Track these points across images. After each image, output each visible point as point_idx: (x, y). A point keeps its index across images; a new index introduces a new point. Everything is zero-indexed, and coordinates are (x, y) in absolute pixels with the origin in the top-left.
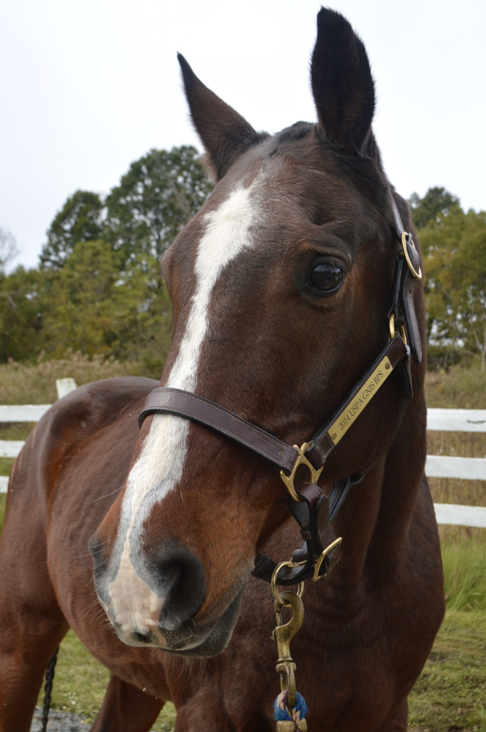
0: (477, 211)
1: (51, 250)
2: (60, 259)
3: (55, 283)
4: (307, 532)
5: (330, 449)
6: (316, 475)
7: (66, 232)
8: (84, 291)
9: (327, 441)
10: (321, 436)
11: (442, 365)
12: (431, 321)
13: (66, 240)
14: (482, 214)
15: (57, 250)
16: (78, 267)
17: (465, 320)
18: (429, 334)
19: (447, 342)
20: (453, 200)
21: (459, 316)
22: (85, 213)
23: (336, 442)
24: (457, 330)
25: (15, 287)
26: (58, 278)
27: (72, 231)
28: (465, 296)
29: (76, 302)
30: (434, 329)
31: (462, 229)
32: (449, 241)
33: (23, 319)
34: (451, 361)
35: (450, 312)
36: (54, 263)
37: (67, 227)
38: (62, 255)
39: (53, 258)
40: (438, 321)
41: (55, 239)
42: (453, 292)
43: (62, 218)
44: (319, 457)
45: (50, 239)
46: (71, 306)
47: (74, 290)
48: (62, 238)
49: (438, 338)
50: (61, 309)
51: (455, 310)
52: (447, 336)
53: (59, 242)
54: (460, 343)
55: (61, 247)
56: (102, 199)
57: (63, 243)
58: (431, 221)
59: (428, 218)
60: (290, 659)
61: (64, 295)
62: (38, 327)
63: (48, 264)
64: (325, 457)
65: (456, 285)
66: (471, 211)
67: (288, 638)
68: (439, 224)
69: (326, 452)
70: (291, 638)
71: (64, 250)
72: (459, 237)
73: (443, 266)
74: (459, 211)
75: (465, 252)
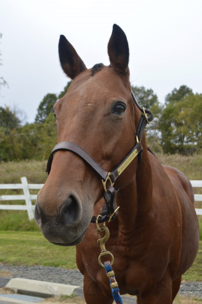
0: (199, 93)
1: (39, 116)
2: (43, 119)
3: (42, 129)
4: (109, 204)
5: (117, 177)
6: (112, 184)
7: (44, 109)
8: (54, 131)
9: (117, 173)
10: (115, 171)
11: (189, 153)
12: (184, 136)
13: (45, 112)
14: (201, 95)
15: (41, 116)
16: (50, 123)
17: (197, 135)
18: (183, 141)
19: (190, 143)
20: (190, 90)
21: (195, 134)
22: (51, 102)
23: (119, 174)
24: (194, 139)
25: (27, 131)
26: (43, 127)
27: (47, 109)
28: (197, 126)
29: (50, 135)
30: (185, 139)
31: (194, 101)
32: (189, 106)
33: (30, 143)
34: (193, 151)
35: (191, 132)
36: (41, 121)
37: (45, 107)
38: (43, 118)
39: (40, 119)
40: (187, 136)
41: (40, 112)
42: (192, 125)
43: (42, 104)
44: (114, 178)
45: (39, 112)
46: (49, 137)
47: (49, 131)
48: (43, 112)
49: (187, 142)
50: (44, 138)
51: (193, 131)
52: (190, 141)
53: (42, 113)
54: (196, 143)
55: (43, 115)
56: (57, 96)
57: (44, 113)
58: (182, 99)
59: (181, 97)
60: (106, 250)
61: (45, 133)
62: (35, 145)
63: (38, 121)
64: (115, 179)
65: (193, 122)
66: (197, 94)
67: (104, 243)
68: (185, 99)
69: (116, 177)
70: (105, 242)
71: (44, 116)
72: (193, 104)
73: (187, 115)
74: (193, 94)
75: (195, 110)
